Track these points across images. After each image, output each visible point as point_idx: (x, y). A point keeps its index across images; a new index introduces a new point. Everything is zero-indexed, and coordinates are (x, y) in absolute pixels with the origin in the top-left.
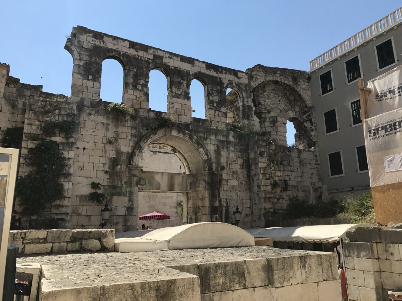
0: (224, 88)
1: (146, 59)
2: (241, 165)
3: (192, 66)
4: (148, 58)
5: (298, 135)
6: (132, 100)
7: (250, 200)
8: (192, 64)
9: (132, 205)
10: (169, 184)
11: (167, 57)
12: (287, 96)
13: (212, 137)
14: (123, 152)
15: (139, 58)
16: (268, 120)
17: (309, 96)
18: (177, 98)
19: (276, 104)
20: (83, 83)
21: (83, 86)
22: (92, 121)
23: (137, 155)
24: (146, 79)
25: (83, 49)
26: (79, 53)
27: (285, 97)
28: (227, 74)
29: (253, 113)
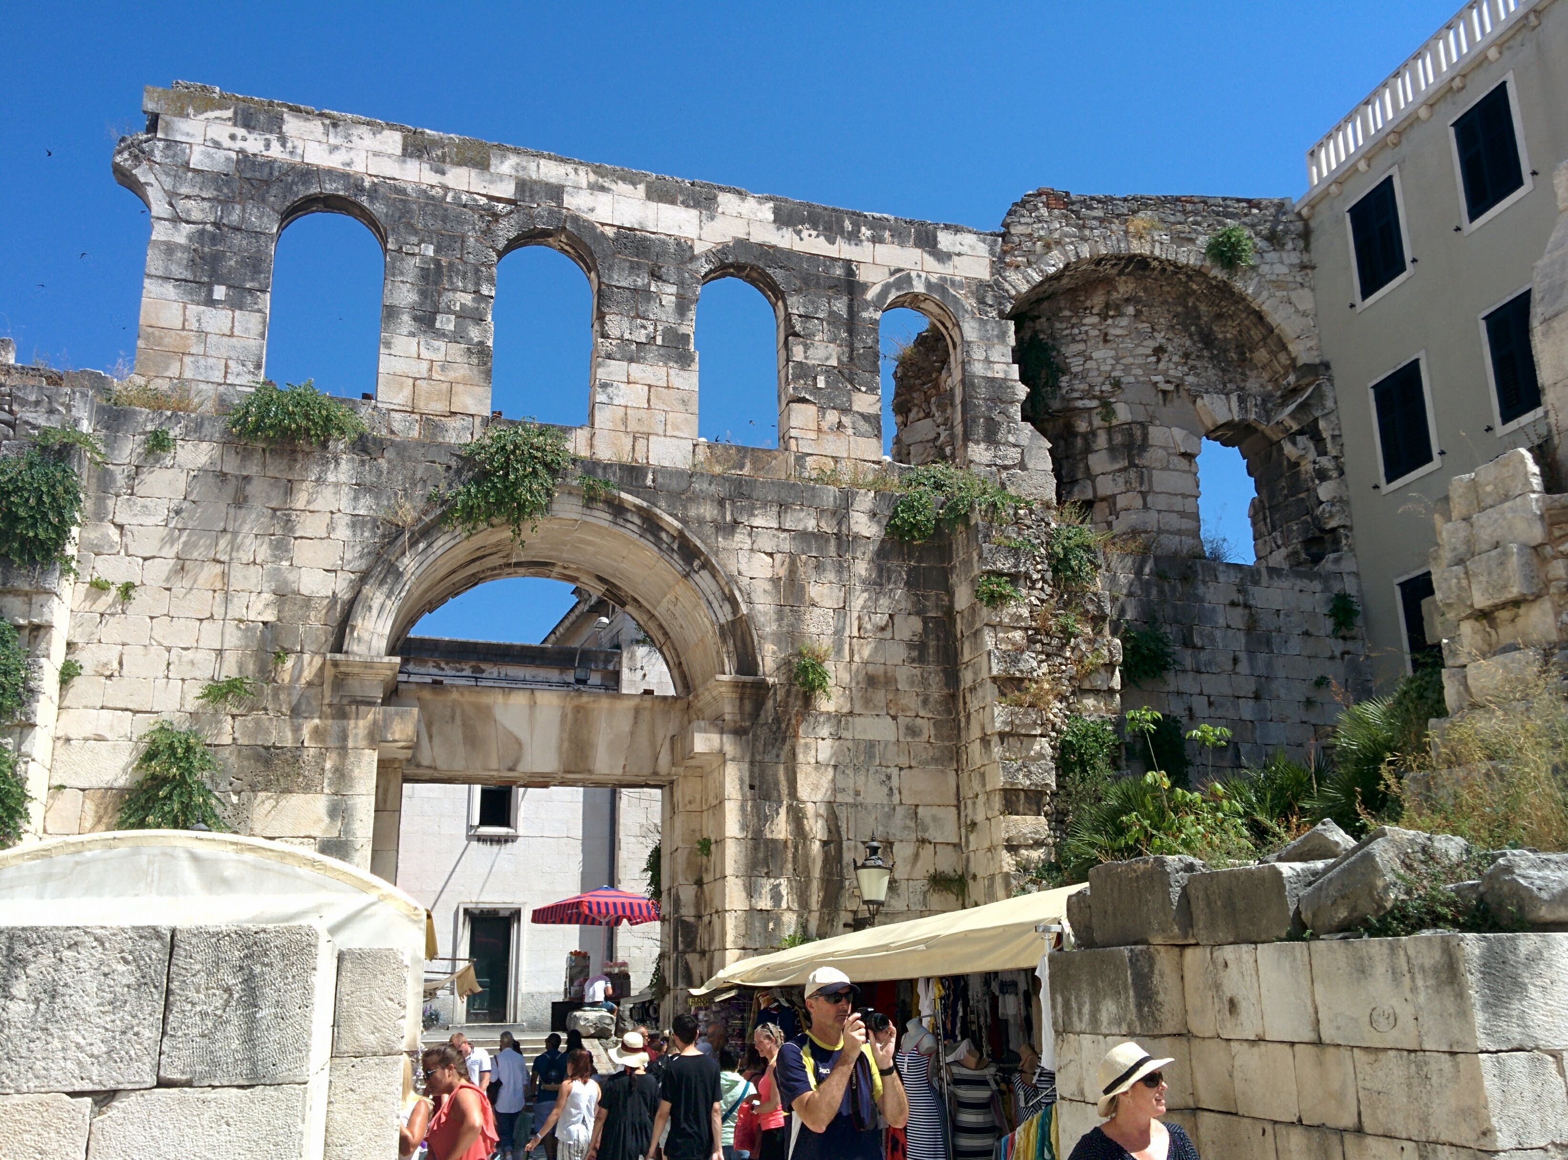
0: (866, 305)
1: (483, 201)
2: (911, 646)
3: (704, 218)
4: (491, 198)
5: (1264, 508)
6: (411, 381)
7: (958, 807)
8: (708, 208)
9: (346, 832)
10: (566, 744)
11: (585, 185)
12: (1197, 325)
13: (758, 521)
14: (309, 599)
15: (449, 199)
16: (1102, 440)
17: (1305, 314)
18: (631, 360)
19: (1140, 366)
20: (185, 320)
21: (183, 329)
22: (172, 466)
23: (375, 612)
24: (478, 284)
25: (190, 174)
26: (172, 197)
27: (1186, 328)
28: (881, 241)
29: (1016, 411)
